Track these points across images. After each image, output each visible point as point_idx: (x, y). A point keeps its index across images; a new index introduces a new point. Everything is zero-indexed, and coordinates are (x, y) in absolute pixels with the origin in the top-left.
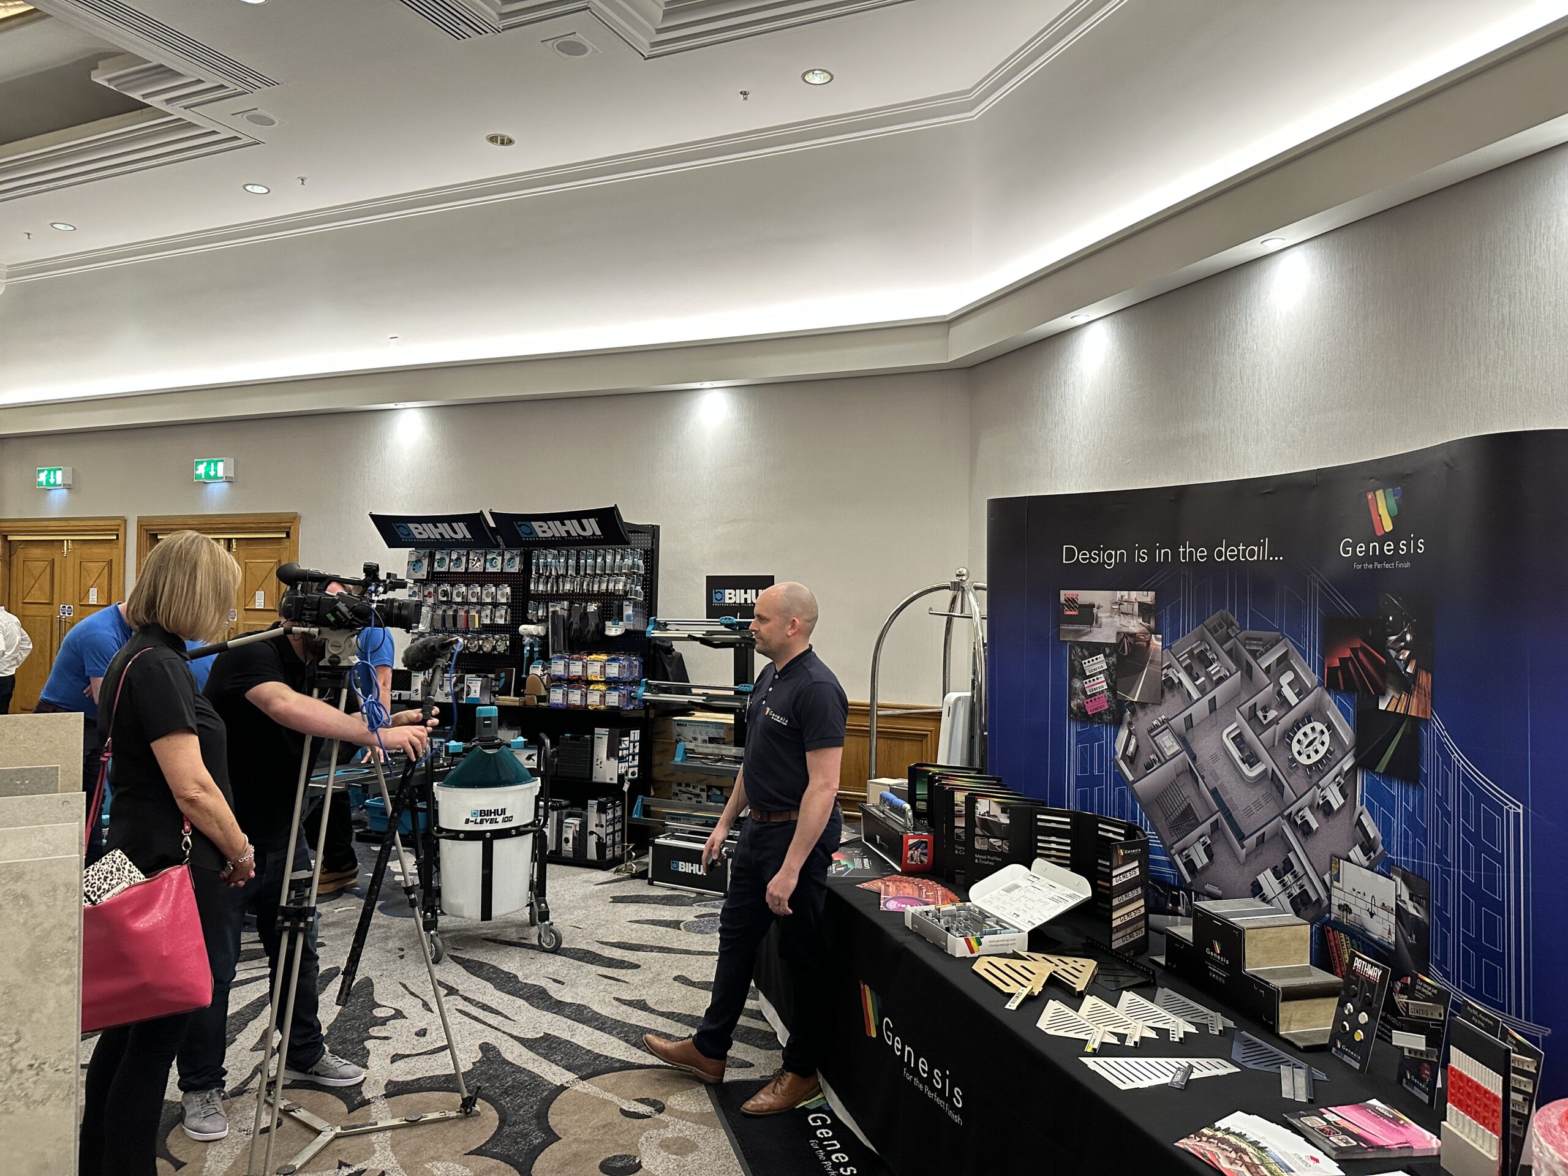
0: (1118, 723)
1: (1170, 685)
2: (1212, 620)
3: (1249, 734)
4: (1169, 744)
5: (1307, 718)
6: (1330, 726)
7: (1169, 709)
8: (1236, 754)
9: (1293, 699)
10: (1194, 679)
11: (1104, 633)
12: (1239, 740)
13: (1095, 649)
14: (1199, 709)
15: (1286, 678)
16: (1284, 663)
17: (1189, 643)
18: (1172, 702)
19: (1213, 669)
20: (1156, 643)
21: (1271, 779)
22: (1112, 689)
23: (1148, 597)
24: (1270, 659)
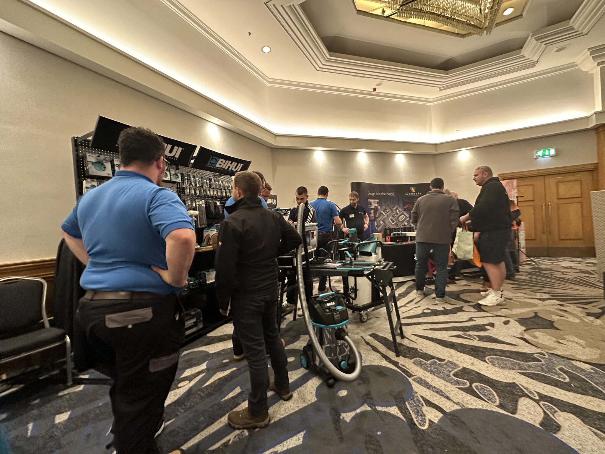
0: (375, 221)
1: (381, 214)
2: (387, 204)
3: (393, 219)
4: (381, 222)
5: (401, 215)
6: (405, 215)
7: (382, 218)
8: (391, 222)
9: (398, 213)
10: (384, 212)
11: (373, 207)
12: (391, 220)
13: (372, 209)
14: (385, 216)
15: (397, 211)
16: (397, 209)
17: (384, 207)
18: (382, 216)
19: (387, 210)
20: (379, 207)
21: (396, 224)
22: (374, 215)
23: (378, 201)
24: (395, 208)
